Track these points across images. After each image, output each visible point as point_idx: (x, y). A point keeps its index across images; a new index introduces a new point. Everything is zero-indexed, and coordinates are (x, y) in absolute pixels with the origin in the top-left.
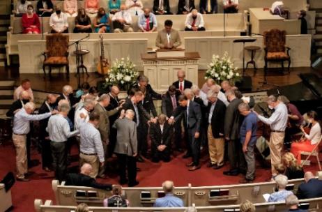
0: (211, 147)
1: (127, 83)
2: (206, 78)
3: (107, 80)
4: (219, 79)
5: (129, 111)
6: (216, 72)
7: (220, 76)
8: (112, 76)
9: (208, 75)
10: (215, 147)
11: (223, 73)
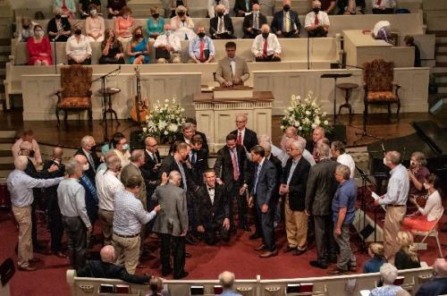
0: (288, 225)
1: (171, 134)
2: (282, 127)
3: (145, 129)
4: (300, 128)
5: (174, 174)
6: (296, 119)
7: (301, 124)
8: (151, 124)
9: (286, 123)
10: (295, 224)
11: (307, 120)
